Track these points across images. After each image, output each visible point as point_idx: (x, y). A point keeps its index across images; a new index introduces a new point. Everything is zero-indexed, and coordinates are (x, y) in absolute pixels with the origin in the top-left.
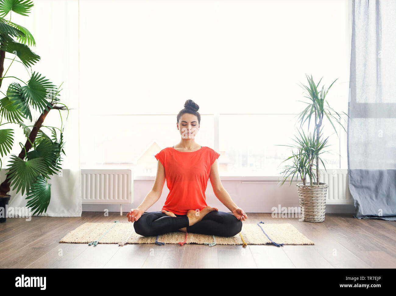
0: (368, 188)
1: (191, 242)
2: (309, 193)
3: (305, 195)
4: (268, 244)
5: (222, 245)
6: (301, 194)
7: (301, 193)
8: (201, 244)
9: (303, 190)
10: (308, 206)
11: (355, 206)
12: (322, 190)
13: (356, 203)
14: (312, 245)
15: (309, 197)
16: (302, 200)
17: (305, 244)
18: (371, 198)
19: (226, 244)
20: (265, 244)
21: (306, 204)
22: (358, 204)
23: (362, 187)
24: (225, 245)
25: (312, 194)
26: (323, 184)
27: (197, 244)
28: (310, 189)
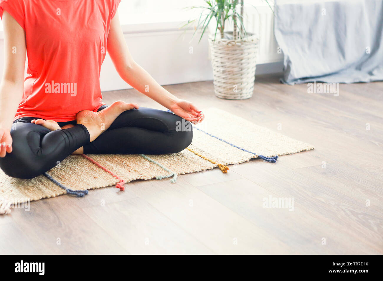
0: (299, 34)
1: (132, 180)
2: (238, 52)
3: (228, 56)
4: (252, 160)
5: (186, 174)
6: (222, 55)
7: (221, 53)
8: (150, 179)
9: (228, 47)
10: (234, 75)
11: (285, 64)
12: (256, 46)
13: (287, 61)
14: (311, 150)
15: (236, 59)
16: (222, 66)
17: (303, 151)
18: (303, 49)
19: (192, 172)
20: (248, 160)
21: (229, 72)
22: (289, 62)
23: (292, 33)
24: (190, 173)
25: (242, 54)
26: (252, 35)
27: (144, 180)
28: (239, 46)
